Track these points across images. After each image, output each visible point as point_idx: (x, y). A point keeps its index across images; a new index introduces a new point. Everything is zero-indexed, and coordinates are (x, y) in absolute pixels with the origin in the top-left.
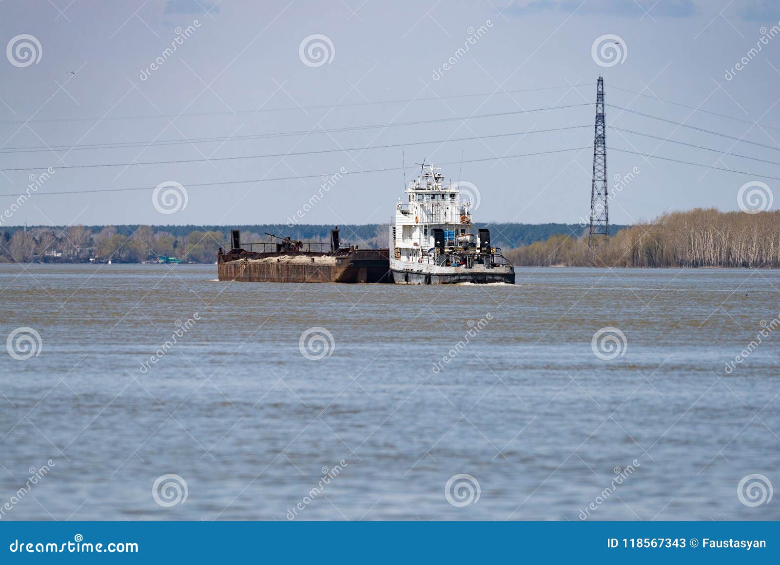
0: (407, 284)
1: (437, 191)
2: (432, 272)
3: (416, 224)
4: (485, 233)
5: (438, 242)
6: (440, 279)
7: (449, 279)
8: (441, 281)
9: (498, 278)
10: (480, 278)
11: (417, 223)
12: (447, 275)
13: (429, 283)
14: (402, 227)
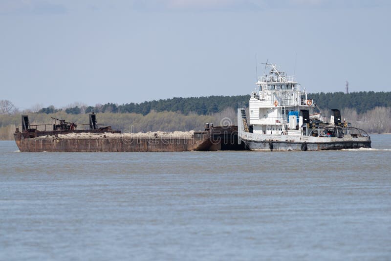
0: (272, 151)
1: (283, 82)
2: (307, 141)
3: (274, 107)
4: (337, 112)
5: (306, 120)
6: (319, 147)
7: (327, 146)
8: (320, 148)
9: (361, 145)
10: (348, 145)
11: (276, 106)
12: (325, 143)
13: (306, 150)
14: (259, 109)
